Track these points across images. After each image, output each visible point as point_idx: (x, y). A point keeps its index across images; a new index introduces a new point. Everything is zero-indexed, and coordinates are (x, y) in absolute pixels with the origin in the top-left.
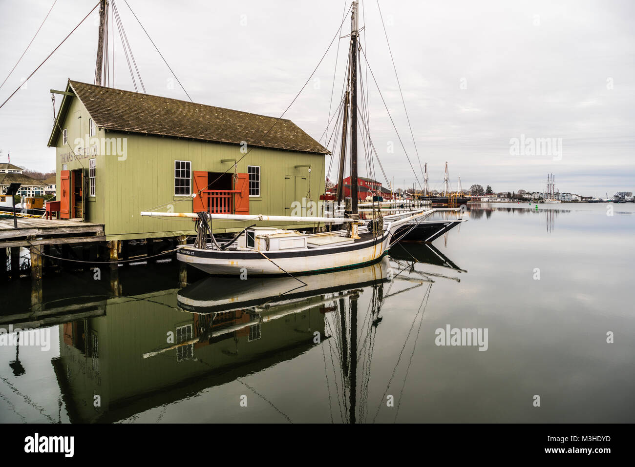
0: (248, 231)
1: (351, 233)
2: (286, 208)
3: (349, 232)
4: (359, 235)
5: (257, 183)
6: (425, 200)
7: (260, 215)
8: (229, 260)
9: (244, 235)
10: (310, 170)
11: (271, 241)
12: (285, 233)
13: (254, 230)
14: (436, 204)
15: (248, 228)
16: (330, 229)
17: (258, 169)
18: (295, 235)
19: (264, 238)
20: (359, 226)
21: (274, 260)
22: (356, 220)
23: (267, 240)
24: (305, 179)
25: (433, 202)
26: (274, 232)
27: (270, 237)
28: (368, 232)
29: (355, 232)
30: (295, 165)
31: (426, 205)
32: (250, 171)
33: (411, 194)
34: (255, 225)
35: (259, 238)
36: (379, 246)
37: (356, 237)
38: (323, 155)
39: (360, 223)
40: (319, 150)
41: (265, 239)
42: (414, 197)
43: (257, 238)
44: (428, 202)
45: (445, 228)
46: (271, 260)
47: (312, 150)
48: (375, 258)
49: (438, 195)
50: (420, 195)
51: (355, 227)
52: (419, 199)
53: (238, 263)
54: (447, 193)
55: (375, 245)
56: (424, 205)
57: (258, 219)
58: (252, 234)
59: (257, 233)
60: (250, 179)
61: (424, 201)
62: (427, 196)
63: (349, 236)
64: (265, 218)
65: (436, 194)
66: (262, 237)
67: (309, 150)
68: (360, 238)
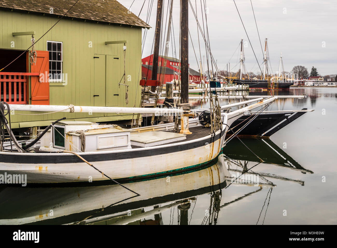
0: (55, 126)
1: (180, 126)
2: (94, 96)
3: (178, 126)
4: (190, 129)
5: (59, 64)
6: (241, 84)
7: (71, 106)
8: (36, 164)
9: (50, 132)
10: (125, 48)
11: (87, 139)
12: (103, 129)
13: (64, 125)
14: (254, 90)
15: (56, 122)
16: (152, 122)
17: (59, 45)
18: (115, 130)
19: (78, 135)
20: (190, 118)
21: (95, 164)
22: (187, 111)
23: (82, 137)
24: (118, 59)
25: (250, 87)
26: (89, 127)
27: (86, 133)
28: (199, 125)
29: (185, 126)
30: (107, 41)
31: (242, 90)
32: (49, 48)
33: (225, 78)
34: (64, 119)
35: (71, 135)
36: (217, 143)
37: (187, 132)
38: (139, 28)
39: (191, 115)
40: (134, 22)
41: (80, 137)
42: (228, 80)
43: (68, 135)
44: (245, 87)
45: (286, 119)
46: (91, 163)
47: (126, 22)
48: (212, 158)
49: (255, 79)
50: (235, 78)
51: (185, 120)
52: (234, 83)
53: (48, 169)
54: (266, 76)
55: (213, 142)
56: (240, 90)
57: (69, 111)
58: (62, 130)
59: (68, 129)
60: (50, 59)
61: (241, 86)
62: (244, 79)
63: (177, 131)
64: (77, 109)
65: (253, 77)
66: (75, 134)
67: (122, 22)
68: (191, 133)
